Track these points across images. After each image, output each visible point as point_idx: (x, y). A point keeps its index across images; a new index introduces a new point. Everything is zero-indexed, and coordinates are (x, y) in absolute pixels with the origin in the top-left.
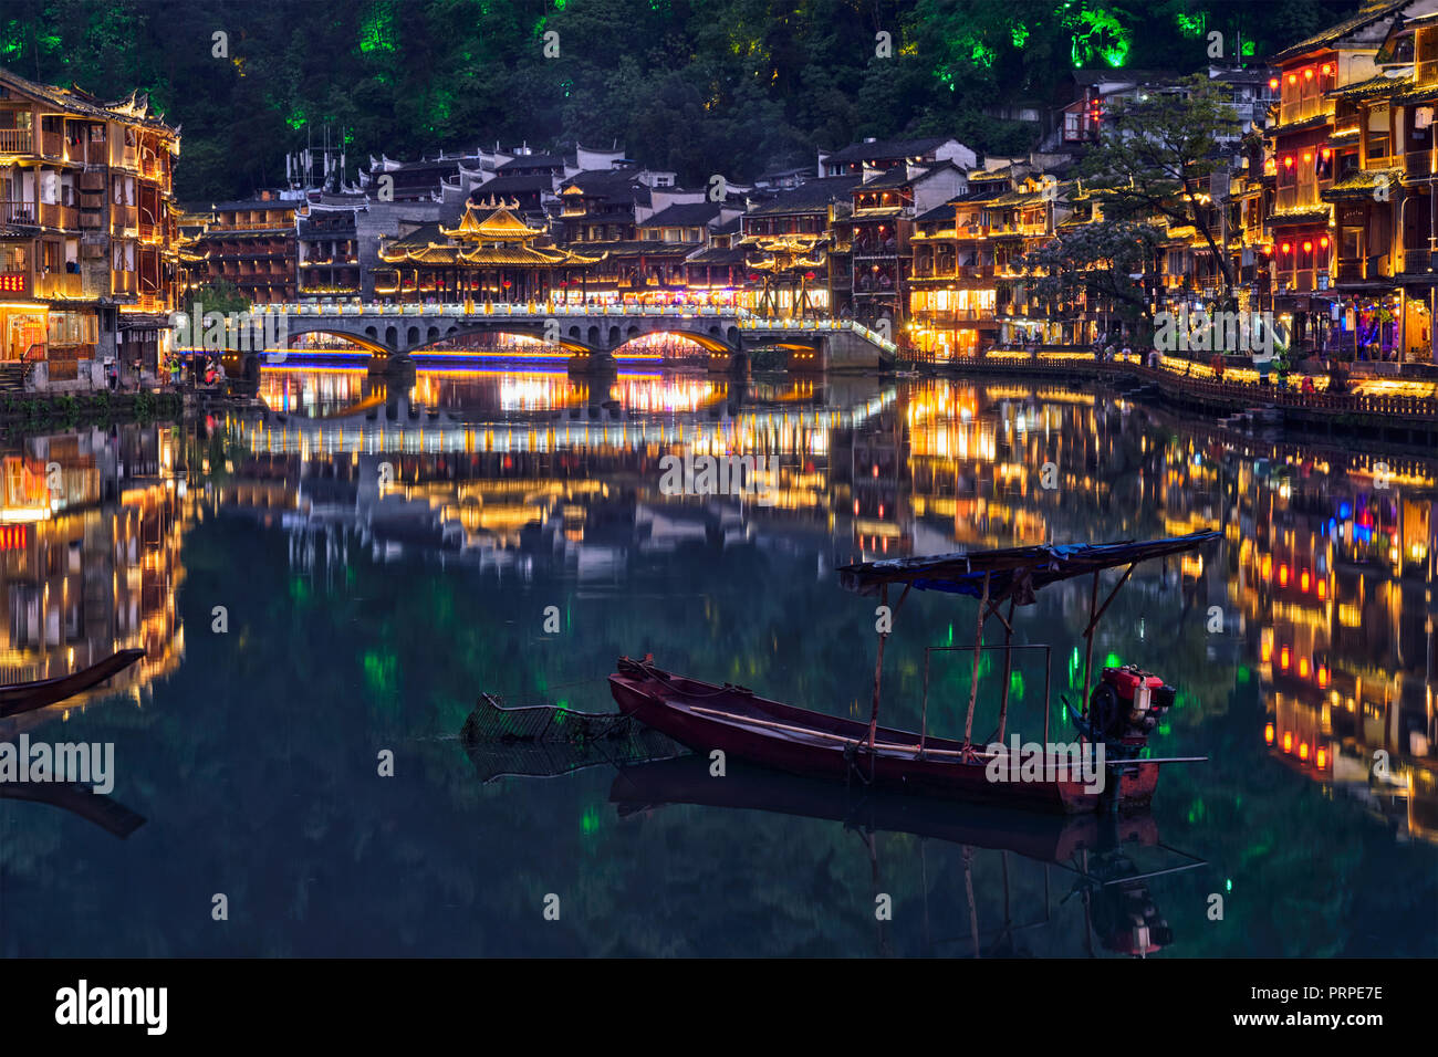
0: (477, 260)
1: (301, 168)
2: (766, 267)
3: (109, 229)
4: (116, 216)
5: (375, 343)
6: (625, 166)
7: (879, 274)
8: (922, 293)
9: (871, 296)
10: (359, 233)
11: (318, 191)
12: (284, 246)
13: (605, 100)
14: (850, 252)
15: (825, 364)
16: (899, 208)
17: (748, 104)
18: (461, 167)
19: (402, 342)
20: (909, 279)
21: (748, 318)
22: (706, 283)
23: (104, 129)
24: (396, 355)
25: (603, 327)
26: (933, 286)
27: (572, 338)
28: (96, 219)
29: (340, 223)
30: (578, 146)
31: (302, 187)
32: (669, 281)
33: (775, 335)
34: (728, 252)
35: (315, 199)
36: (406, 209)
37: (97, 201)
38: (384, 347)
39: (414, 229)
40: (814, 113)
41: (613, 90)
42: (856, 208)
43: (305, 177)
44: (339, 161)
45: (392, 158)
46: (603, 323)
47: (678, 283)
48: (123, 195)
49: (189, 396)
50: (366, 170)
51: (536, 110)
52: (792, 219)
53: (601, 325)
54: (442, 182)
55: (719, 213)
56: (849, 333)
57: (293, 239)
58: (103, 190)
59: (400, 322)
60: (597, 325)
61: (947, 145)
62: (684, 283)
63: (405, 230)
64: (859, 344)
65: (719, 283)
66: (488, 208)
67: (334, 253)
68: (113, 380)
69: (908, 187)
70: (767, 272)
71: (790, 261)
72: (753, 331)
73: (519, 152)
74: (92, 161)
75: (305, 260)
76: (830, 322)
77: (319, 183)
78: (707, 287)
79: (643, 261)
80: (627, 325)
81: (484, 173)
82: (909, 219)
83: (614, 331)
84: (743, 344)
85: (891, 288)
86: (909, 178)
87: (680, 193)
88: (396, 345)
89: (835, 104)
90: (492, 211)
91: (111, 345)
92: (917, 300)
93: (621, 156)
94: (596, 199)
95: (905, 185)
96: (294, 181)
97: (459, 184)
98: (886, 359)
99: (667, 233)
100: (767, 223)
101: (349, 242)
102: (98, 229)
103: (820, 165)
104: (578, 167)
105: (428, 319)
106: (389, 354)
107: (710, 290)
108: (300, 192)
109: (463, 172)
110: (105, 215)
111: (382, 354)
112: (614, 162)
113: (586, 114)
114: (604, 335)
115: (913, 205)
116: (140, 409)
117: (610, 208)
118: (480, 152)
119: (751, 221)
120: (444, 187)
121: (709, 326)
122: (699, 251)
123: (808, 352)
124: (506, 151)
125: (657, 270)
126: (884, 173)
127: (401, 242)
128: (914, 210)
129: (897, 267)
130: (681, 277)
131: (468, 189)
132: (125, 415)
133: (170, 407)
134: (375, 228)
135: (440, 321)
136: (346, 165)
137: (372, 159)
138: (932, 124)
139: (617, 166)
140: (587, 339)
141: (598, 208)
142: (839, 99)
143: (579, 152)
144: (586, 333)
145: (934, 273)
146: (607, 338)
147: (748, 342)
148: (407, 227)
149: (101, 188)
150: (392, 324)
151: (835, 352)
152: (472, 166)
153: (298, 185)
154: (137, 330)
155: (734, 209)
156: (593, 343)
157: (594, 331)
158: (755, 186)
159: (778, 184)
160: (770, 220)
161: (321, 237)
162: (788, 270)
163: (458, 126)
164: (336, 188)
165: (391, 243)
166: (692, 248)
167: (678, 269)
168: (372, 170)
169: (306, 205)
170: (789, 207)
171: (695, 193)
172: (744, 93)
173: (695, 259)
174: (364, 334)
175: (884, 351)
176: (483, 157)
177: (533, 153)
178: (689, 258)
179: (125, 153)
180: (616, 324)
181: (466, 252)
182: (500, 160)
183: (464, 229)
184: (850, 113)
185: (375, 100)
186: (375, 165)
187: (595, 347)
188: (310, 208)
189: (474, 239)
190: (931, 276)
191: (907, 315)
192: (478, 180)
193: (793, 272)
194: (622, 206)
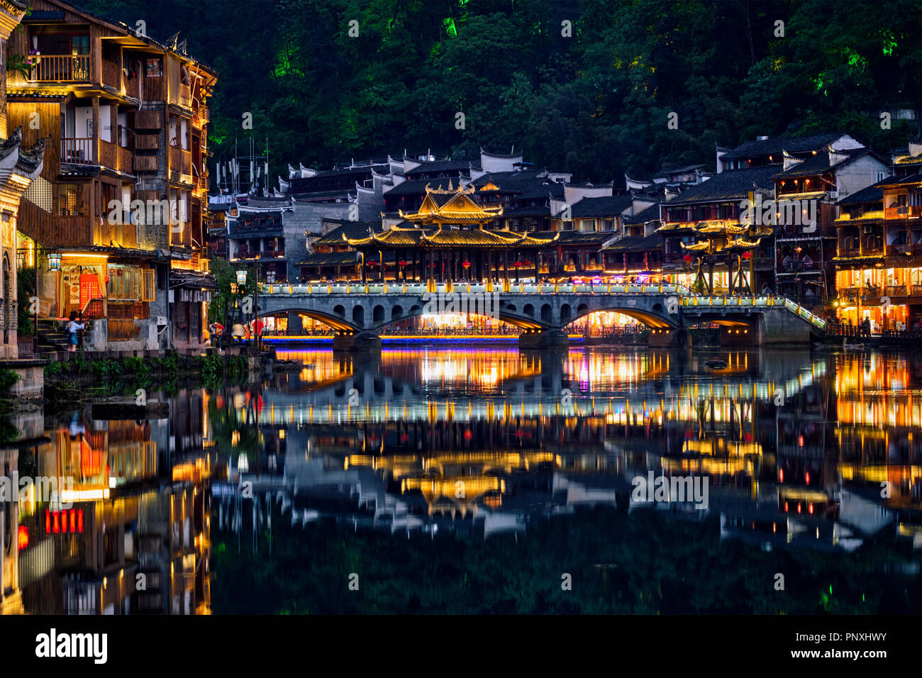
0: (439, 241)
1: (229, 174)
2: (701, 248)
3: (166, 173)
4: (173, 160)
5: (343, 321)
6: (525, 168)
7: (802, 254)
8: (846, 272)
9: (795, 276)
10: (285, 231)
11: (245, 195)
12: (216, 244)
13: (500, 112)
14: (773, 235)
15: (760, 339)
16: (822, 192)
17: (639, 110)
18: (373, 172)
19: (368, 321)
20: (834, 259)
21: (689, 296)
22: (622, 268)
23: (161, 63)
24: (362, 333)
25: (555, 305)
26: (859, 265)
27: (526, 315)
28: (153, 162)
29: (268, 223)
30: (482, 151)
31: (230, 193)
32: (585, 267)
33: (715, 311)
34: (643, 240)
35: (243, 202)
36: (326, 209)
37: (153, 142)
38: (350, 324)
39: (335, 226)
40: (698, 118)
41: (507, 103)
42: (777, 194)
43: (233, 183)
44: (263, 168)
45: (307, 166)
46: (555, 302)
47: (595, 268)
48: (178, 138)
49: (253, 359)
50: (286, 178)
51: (435, 123)
52: (711, 206)
53: (553, 303)
54: (358, 185)
55: (631, 204)
56: (782, 309)
57: (224, 238)
58: (160, 130)
59: (366, 301)
60: (550, 303)
61: (842, 140)
62: (600, 268)
63: (327, 227)
64: (791, 320)
65: (634, 268)
66: (446, 193)
67: (262, 249)
68: (164, 344)
69: (831, 173)
70: (701, 253)
71: (725, 242)
72: (695, 307)
73: (423, 158)
74: (148, 98)
75: (235, 256)
76: (765, 299)
77: (244, 188)
78: (624, 272)
79: (560, 248)
80: (577, 302)
81: (395, 177)
82: (832, 203)
83: (565, 310)
84: (684, 320)
85: (815, 267)
86: (832, 164)
87: (590, 187)
88: (361, 323)
89: (723, 108)
90: (449, 196)
91: (163, 304)
92: (843, 279)
93: (520, 160)
94: (510, 195)
95: (828, 171)
96: (223, 187)
97: (372, 187)
98: (816, 334)
99: (581, 223)
100: (686, 211)
101: (276, 240)
102: (154, 173)
103: (718, 161)
104: (481, 170)
105: (392, 298)
106: (355, 332)
107: (627, 274)
108: (229, 197)
109: (376, 176)
110: (162, 159)
111: (348, 331)
112: (515, 165)
113: (483, 124)
114: (556, 312)
115: (835, 189)
116: (208, 372)
117: (524, 203)
118: (390, 159)
119: (669, 210)
120: (359, 190)
121: (653, 304)
122: (614, 239)
123: (742, 328)
124: (412, 158)
125: (575, 258)
126: (802, 161)
127: (324, 238)
128: (837, 194)
129: (821, 248)
130: (597, 263)
131: (382, 191)
132: (194, 379)
133: (237, 371)
134: (300, 227)
135: (403, 300)
136: (269, 172)
137: (290, 168)
138: (815, 124)
139: (517, 168)
140: (540, 316)
141: (512, 203)
142: (725, 106)
143: (483, 157)
144: (540, 311)
145: (861, 252)
146: (559, 315)
147: (687, 318)
148: (329, 224)
149: (158, 126)
150: (359, 303)
151: (769, 327)
152: (384, 171)
153: (227, 190)
154: (188, 288)
155: (643, 200)
156: (546, 320)
157: (546, 309)
158: (654, 183)
159: (675, 180)
160: (689, 208)
161: (250, 236)
162: (724, 251)
163: (365, 138)
164: (260, 193)
165: (316, 239)
166: (607, 236)
167: (595, 257)
168: (291, 177)
169: (236, 208)
170: (707, 196)
171: (602, 187)
172: (634, 102)
173: (610, 246)
174: (332, 313)
175: (814, 327)
176: (392, 164)
177: (436, 159)
178: (605, 245)
179: (181, 92)
180: (567, 302)
181: (428, 234)
182: (409, 166)
183: (423, 213)
184: (735, 116)
185: (290, 117)
186: (292, 173)
187: (548, 324)
188: (239, 210)
189: (434, 222)
190: (858, 255)
191: (833, 294)
192: (390, 184)
193: (729, 252)
194: (535, 200)
